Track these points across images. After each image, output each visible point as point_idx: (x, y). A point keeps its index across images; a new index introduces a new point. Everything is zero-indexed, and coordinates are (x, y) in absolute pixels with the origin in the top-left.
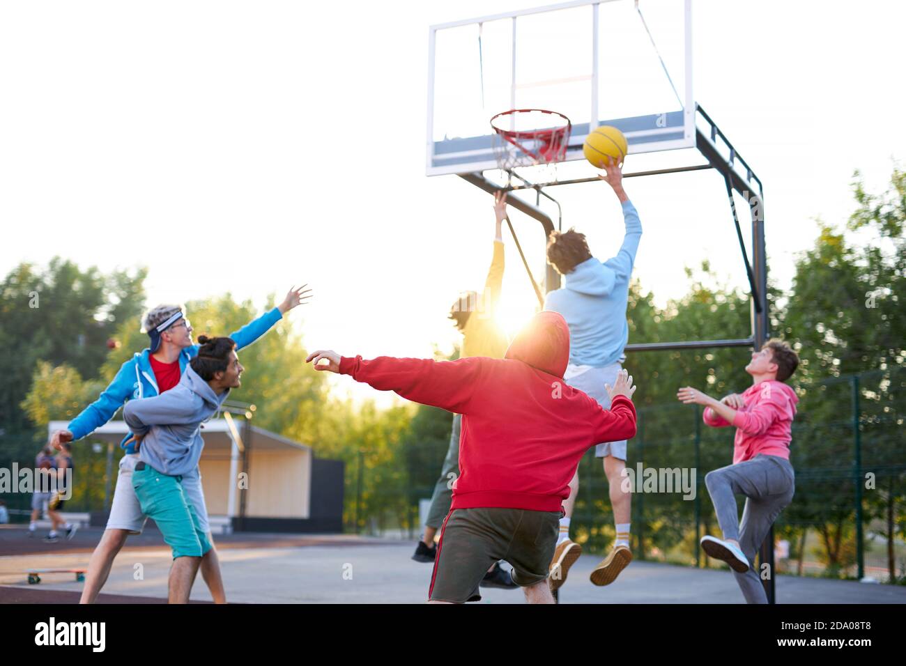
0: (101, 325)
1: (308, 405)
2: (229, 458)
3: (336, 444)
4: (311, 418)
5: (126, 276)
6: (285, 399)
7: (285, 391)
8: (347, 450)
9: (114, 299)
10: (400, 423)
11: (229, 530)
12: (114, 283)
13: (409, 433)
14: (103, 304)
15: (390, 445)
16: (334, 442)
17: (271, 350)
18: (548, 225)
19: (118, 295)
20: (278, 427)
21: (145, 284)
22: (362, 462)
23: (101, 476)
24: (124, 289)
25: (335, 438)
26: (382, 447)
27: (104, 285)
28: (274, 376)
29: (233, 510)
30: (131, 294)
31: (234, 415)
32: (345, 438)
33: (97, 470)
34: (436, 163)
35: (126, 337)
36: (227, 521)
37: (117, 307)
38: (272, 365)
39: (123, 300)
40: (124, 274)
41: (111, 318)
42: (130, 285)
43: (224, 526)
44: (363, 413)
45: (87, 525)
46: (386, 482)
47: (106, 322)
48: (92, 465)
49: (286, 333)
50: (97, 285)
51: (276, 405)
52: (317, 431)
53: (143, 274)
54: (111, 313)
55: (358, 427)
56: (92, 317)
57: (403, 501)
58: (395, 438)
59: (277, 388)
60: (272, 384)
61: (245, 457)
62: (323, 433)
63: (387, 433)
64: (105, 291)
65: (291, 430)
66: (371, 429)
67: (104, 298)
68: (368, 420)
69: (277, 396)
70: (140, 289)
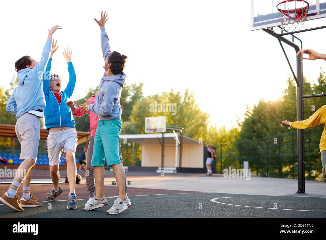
0: (128, 103)
1: (202, 128)
2: (175, 146)
3: (212, 142)
4: (203, 133)
5: (136, 86)
6: (193, 126)
7: (193, 124)
8: (216, 144)
9: (132, 94)
10: (235, 134)
11: (176, 172)
12: (132, 88)
13: (238, 137)
14: (129, 95)
15: (231, 142)
16: (211, 141)
17: (187, 109)
18: (297, 49)
19: (133, 92)
20: (191, 136)
21: (142, 88)
22: (221, 148)
23: (131, 154)
24: (135, 90)
25: (211, 140)
26: (228, 143)
27: (128, 89)
28: (189, 118)
29: (177, 165)
30: (138, 91)
31: (176, 131)
32: (215, 140)
33: (129, 152)
34: (255, 25)
35: (138, 106)
36: (175, 169)
37: (133, 96)
38: (188, 114)
39: (135, 94)
40: (135, 85)
41: (131, 100)
42: (138, 88)
43: (174, 171)
44: (221, 131)
45: (127, 170)
46: (230, 155)
47: (130, 102)
48: (128, 151)
49: (192, 103)
50: (127, 89)
51: (190, 128)
52: (205, 137)
53: (142, 85)
54: (131, 98)
55: (219, 136)
56: (125, 100)
57: (237, 162)
58: (233, 139)
59: (190, 122)
60: (188, 121)
61: (180, 146)
62: (207, 138)
63: (230, 138)
64: (129, 91)
65: (196, 138)
66: (224, 137)
67: (129, 94)
68: (223, 133)
69: (190, 125)
70: (141, 90)
